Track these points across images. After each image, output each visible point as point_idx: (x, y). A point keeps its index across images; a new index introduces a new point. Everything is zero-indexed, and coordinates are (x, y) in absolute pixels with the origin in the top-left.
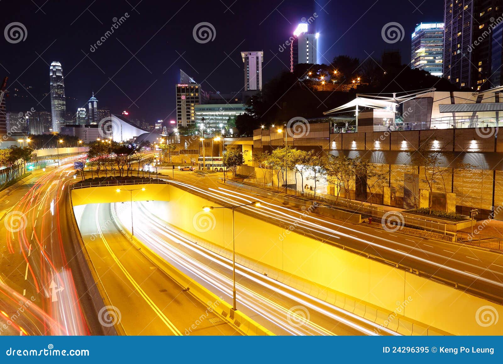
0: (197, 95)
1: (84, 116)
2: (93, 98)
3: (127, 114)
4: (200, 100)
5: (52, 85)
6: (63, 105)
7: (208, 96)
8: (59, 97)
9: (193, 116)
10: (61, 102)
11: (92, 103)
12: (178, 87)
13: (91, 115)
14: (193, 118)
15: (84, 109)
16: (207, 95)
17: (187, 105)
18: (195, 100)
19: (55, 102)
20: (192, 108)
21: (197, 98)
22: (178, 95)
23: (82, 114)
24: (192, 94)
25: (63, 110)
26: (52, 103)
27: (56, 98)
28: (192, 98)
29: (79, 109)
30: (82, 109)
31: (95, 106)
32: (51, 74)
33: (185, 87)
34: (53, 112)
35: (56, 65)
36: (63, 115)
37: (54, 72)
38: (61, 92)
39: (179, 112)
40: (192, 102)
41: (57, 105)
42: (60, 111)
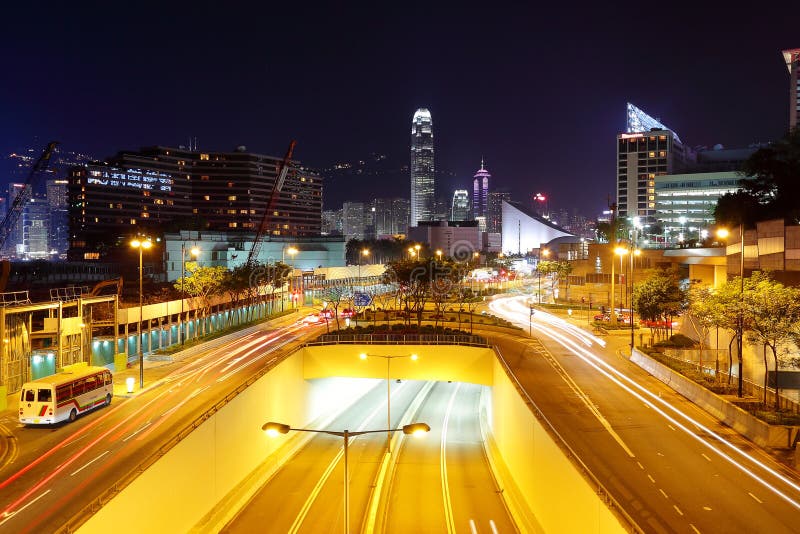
0: (662, 153)
1: (464, 205)
2: (482, 170)
3: (542, 199)
4: (669, 165)
5: (414, 151)
6: (430, 186)
7: (693, 156)
8: (424, 172)
9: (652, 201)
10: (427, 181)
11: (480, 179)
12: (621, 140)
13: (477, 203)
14: (652, 205)
15: (466, 192)
16: (690, 154)
17: (640, 177)
18: (660, 167)
19: (417, 181)
20: (651, 183)
21: (663, 161)
22: (621, 157)
23: (460, 201)
24: (652, 154)
25: (429, 196)
26: (413, 182)
27: (419, 174)
28: (652, 162)
29: (456, 193)
30: (461, 192)
31: (485, 186)
32: (414, 132)
33: (636, 138)
34: (413, 199)
35: (423, 115)
36: (429, 204)
37: (419, 128)
38: (428, 162)
39: (621, 192)
40: (652, 170)
41: (420, 186)
42: (424, 196)
